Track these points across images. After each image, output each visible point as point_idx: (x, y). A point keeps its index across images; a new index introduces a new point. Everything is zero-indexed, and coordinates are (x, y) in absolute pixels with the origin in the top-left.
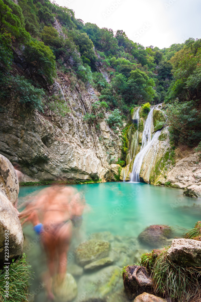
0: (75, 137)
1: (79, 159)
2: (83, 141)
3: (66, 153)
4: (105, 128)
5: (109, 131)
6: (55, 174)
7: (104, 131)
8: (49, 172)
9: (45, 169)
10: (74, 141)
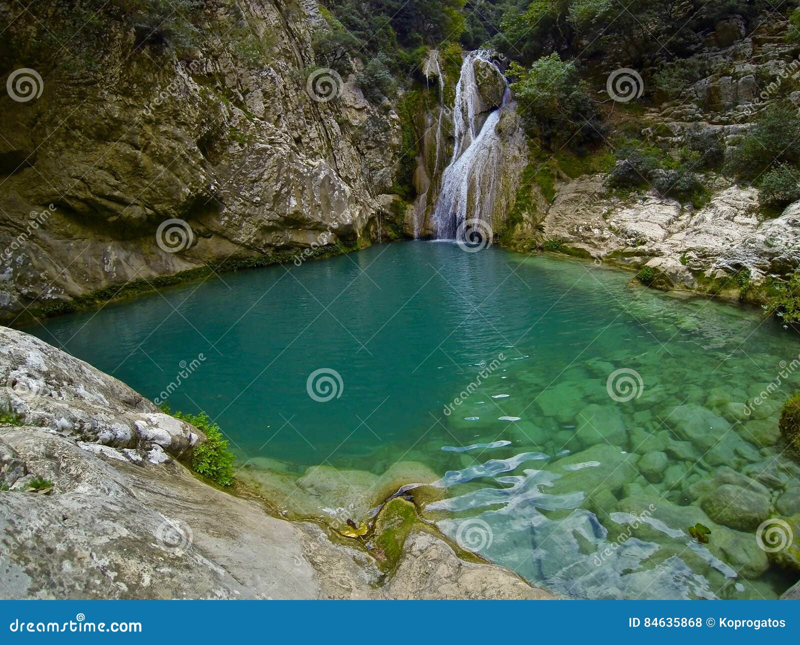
0: (281, 127)
1: (300, 188)
2: (300, 136)
3: (265, 177)
4: (352, 100)
5: (365, 107)
6: (243, 240)
7: (351, 106)
8: (225, 238)
9: (214, 229)
10: (282, 140)
